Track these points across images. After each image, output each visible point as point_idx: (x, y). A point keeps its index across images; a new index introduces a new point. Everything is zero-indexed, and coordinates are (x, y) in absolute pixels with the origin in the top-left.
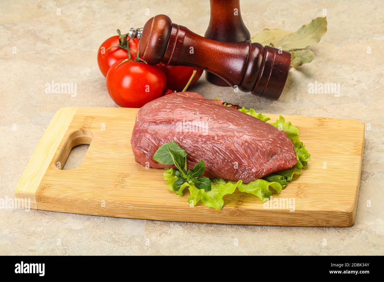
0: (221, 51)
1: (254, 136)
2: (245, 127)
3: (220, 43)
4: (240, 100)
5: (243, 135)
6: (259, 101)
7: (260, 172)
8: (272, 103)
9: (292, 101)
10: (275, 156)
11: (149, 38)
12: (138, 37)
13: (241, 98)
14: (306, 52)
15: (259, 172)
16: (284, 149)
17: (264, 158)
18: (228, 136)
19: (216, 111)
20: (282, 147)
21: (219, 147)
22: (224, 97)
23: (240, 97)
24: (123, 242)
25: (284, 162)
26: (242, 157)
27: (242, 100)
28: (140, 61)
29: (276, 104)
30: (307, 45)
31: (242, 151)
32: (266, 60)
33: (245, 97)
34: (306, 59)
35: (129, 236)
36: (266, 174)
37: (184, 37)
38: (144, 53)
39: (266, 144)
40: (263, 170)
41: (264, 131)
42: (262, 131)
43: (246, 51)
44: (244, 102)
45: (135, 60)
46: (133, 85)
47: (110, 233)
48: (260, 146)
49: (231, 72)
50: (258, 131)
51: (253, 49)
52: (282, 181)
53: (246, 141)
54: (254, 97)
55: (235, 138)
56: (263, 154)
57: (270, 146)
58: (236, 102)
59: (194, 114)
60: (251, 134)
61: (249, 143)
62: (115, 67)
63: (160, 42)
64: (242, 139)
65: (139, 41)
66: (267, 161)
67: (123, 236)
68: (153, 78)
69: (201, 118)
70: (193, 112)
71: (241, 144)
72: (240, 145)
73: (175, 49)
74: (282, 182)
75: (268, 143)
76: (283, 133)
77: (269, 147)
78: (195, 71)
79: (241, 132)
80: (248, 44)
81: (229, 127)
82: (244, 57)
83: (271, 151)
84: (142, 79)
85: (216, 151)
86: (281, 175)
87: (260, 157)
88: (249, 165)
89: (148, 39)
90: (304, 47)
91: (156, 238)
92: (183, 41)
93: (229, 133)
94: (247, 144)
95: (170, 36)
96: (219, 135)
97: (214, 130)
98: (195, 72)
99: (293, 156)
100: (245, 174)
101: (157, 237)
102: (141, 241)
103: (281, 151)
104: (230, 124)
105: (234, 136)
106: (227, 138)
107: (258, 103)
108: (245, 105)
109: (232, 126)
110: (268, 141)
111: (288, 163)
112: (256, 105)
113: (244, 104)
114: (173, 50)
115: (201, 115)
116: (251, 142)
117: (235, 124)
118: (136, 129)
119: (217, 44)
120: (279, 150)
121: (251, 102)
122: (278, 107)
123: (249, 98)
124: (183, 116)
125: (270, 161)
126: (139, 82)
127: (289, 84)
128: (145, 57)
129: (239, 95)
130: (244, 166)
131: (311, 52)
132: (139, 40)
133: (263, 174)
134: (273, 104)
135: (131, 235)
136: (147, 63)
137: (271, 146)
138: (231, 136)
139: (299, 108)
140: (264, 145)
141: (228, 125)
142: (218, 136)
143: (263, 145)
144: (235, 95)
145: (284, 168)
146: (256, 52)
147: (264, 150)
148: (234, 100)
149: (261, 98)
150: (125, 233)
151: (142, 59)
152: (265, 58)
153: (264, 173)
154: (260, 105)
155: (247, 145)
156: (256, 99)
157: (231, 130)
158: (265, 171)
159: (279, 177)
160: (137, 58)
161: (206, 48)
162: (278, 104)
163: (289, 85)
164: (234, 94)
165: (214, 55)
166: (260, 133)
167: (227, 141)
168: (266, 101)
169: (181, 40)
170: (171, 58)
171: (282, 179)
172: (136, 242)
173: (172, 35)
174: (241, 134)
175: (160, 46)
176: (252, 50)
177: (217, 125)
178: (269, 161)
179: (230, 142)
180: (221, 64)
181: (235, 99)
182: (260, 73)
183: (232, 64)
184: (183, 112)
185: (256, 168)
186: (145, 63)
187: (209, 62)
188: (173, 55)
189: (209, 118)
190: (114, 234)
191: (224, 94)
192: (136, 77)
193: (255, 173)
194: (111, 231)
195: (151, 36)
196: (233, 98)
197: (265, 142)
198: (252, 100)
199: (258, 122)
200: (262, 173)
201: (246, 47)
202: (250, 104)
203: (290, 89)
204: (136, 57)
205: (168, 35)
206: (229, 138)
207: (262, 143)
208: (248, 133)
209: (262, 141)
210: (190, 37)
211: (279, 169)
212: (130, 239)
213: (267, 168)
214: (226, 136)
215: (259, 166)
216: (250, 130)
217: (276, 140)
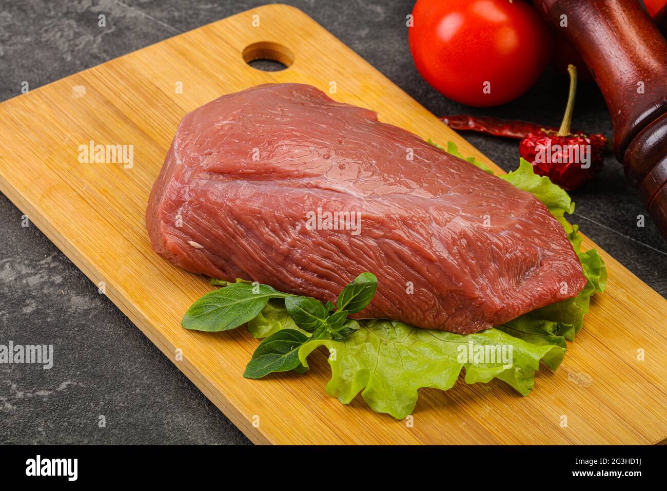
2: (452, 194)
5: (451, 219)
10: (532, 269)
19: (374, 147)
39: (510, 241)
41: (497, 202)
48: (497, 245)
50: (484, 203)
53: (462, 235)
55: (434, 224)
57: (519, 245)
59: (324, 156)
60: (470, 215)
61: (469, 240)
64: (452, 228)
66: (516, 285)
69: (342, 167)
70: (321, 151)
71: (449, 242)
72: (446, 243)
75: (514, 236)
76: (538, 203)
79: (448, 210)
81: (413, 194)
83: (523, 258)
87: (500, 275)
93: (418, 213)
94: (464, 242)
96: (392, 216)
97: (378, 202)
103: (544, 255)
104: (414, 185)
105: (430, 220)
106: (414, 225)
109: (419, 192)
115: (341, 160)
116: (474, 235)
117: (425, 185)
124: (296, 161)
137: (522, 245)
138: (423, 221)
140: (507, 242)
141: (409, 189)
142: (389, 219)
143: (503, 243)
147: (509, 256)
157: (420, 202)
166: (490, 208)
167: (414, 234)
174: (446, 215)
177: (382, 188)
179: (421, 235)
184: (297, 151)
189: (362, 169)
197: (508, 234)
199: (476, 175)
207: (501, 236)
208: (463, 211)
215: (499, 297)
216: (466, 203)
217: (530, 225)
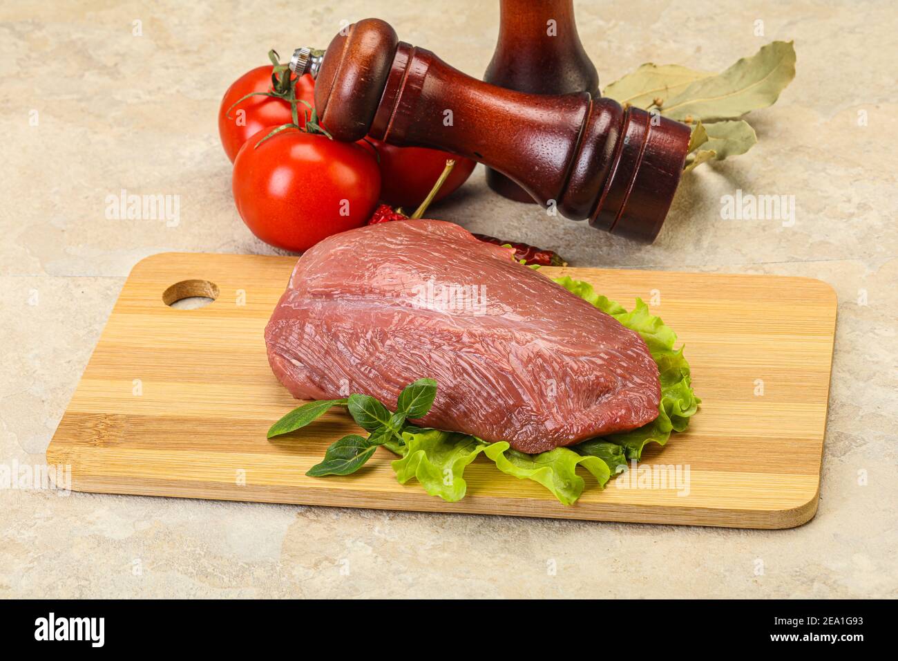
0: (516, 116)
1: (559, 344)
2: (543, 319)
3: (515, 94)
4: (561, 239)
5: (532, 339)
6: (608, 243)
7: (563, 432)
8: (640, 250)
9: (690, 248)
10: (607, 395)
11: (338, 76)
12: (312, 71)
13: (565, 234)
14: (738, 127)
15: (562, 430)
16: (630, 382)
17: (579, 399)
18: (496, 336)
20: (628, 376)
21: (472, 362)
22: (524, 230)
23: (562, 232)
24: (224, 577)
25: (623, 412)
26: (524, 391)
27: (568, 239)
28: (317, 132)
29: (648, 253)
30: (746, 110)
31: (526, 378)
32: (626, 141)
33: (576, 233)
34: (735, 143)
35: (240, 564)
36: (577, 437)
37: (424, 78)
38: (324, 111)
39: (586, 366)
40: (570, 427)
41: (591, 332)
42: (584, 334)
43: (578, 117)
44: (571, 245)
45: (305, 129)
46: (296, 190)
47: (197, 552)
48: (572, 368)
49: (537, 168)
50: (575, 332)
51: (595, 113)
52: (616, 458)
53: (539, 355)
54: (598, 232)
55: (514, 343)
56: (576, 387)
57: (596, 370)
58: (552, 244)
59: (424, 279)
60: (553, 338)
61: (545, 360)
62: (255, 145)
63: (364, 85)
64: (530, 348)
65: (316, 81)
66: (584, 407)
67: (227, 564)
68: (345, 175)
70: (422, 275)
71: (525, 360)
72: (522, 361)
73: (400, 106)
74: (616, 461)
75: (593, 363)
77: (595, 373)
78: (450, 161)
79: (530, 330)
80: (585, 100)
81: (504, 316)
82: (572, 131)
83: (597, 383)
84: (317, 176)
85: (465, 370)
86: (615, 444)
87: (569, 397)
88: (538, 410)
89: (335, 80)
90: (737, 115)
91: (306, 571)
92: (422, 86)
93: (502, 331)
94: (540, 361)
95: (389, 73)
96: (474, 332)
97: (465, 320)
98: (450, 164)
99: (649, 401)
100: (529, 432)
101: (309, 568)
102: (269, 576)
103: (624, 386)
104: (507, 308)
105: (511, 339)
106: (493, 341)
107: (605, 249)
108: (572, 251)
109: (510, 315)
110: (593, 359)
111: (633, 414)
112: (601, 252)
113: (571, 249)
114: (396, 107)
116: (551, 356)
117: (519, 309)
118: (282, 306)
119: (506, 98)
120: (619, 383)
121: (587, 246)
122: (653, 261)
123: (584, 235)
124: (395, 282)
125: (593, 407)
126: (308, 184)
127: (690, 203)
128: (327, 121)
129: (562, 226)
130: (527, 411)
131: (749, 127)
132: (315, 78)
133: (571, 437)
134: (643, 252)
135: (245, 561)
136: (331, 138)
137: (600, 371)
138: (503, 339)
139: (705, 265)
140: (584, 366)
141: (501, 312)
142: (472, 335)
143: (579, 367)
144: (551, 226)
145: (623, 426)
146: (604, 120)
147: (581, 379)
148: (547, 238)
149: (614, 237)
150: (231, 556)
151: (321, 126)
152: (625, 136)
153: (572, 435)
154: (609, 254)
155: (540, 365)
156: (601, 238)
157: (507, 323)
158: (575, 430)
159: (611, 448)
160: (309, 124)
161: (477, 105)
162: (654, 254)
163: (690, 208)
164: (550, 224)
165: (496, 125)
166: (579, 336)
167: (493, 350)
168: (626, 245)
169: (417, 85)
170: (389, 126)
171: (617, 454)
172: (254, 578)
173: (395, 71)
174: (529, 336)
175: (363, 96)
176: (591, 115)
178: (589, 407)
179: (498, 350)
180: (514, 146)
181: (550, 236)
182: (608, 175)
183: (540, 147)
184: (397, 273)
185: (555, 420)
186: (328, 138)
187: (484, 142)
188: (395, 120)
190: (205, 556)
191: (527, 223)
192: (303, 171)
193: (551, 431)
194: (198, 548)
195: (342, 70)
196: (546, 234)
197: (587, 360)
198: (591, 239)
200: (568, 435)
201: (578, 109)
202: (587, 249)
203: (690, 217)
204: (308, 120)
205: (384, 71)
206: (497, 344)
207: (579, 361)
208: (548, 334)
209: (579, 356)
210: (439, 77)
211: (611, 429)
212: (241, 572)
213: (582, 424)
214: (492, 336)
215: (563, 417)
216: (554, 329)
217: (617, 357)
